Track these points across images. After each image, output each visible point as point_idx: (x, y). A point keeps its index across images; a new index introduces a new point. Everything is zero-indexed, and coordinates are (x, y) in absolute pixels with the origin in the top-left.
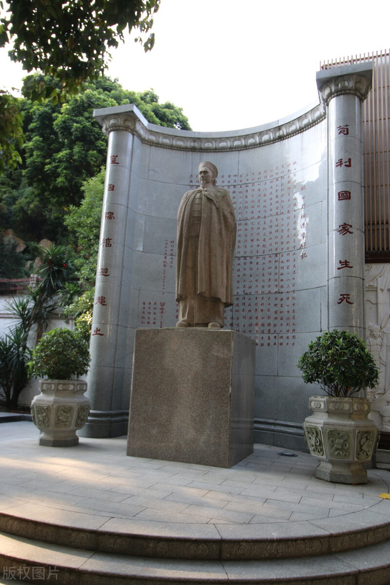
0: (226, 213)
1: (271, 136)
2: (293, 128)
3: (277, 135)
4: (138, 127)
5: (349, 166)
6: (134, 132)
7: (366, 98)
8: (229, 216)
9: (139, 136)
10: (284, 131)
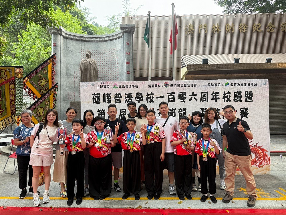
0: (95, 67)
1: (108, 39)
2: (114, 37)
3: (109, 39)
4: (62, 33)
5: (129, 54)
6: (61, 34)
7: (134, 33)
8: (96, 68)
9: (63, 36)
10: (111, 38)
